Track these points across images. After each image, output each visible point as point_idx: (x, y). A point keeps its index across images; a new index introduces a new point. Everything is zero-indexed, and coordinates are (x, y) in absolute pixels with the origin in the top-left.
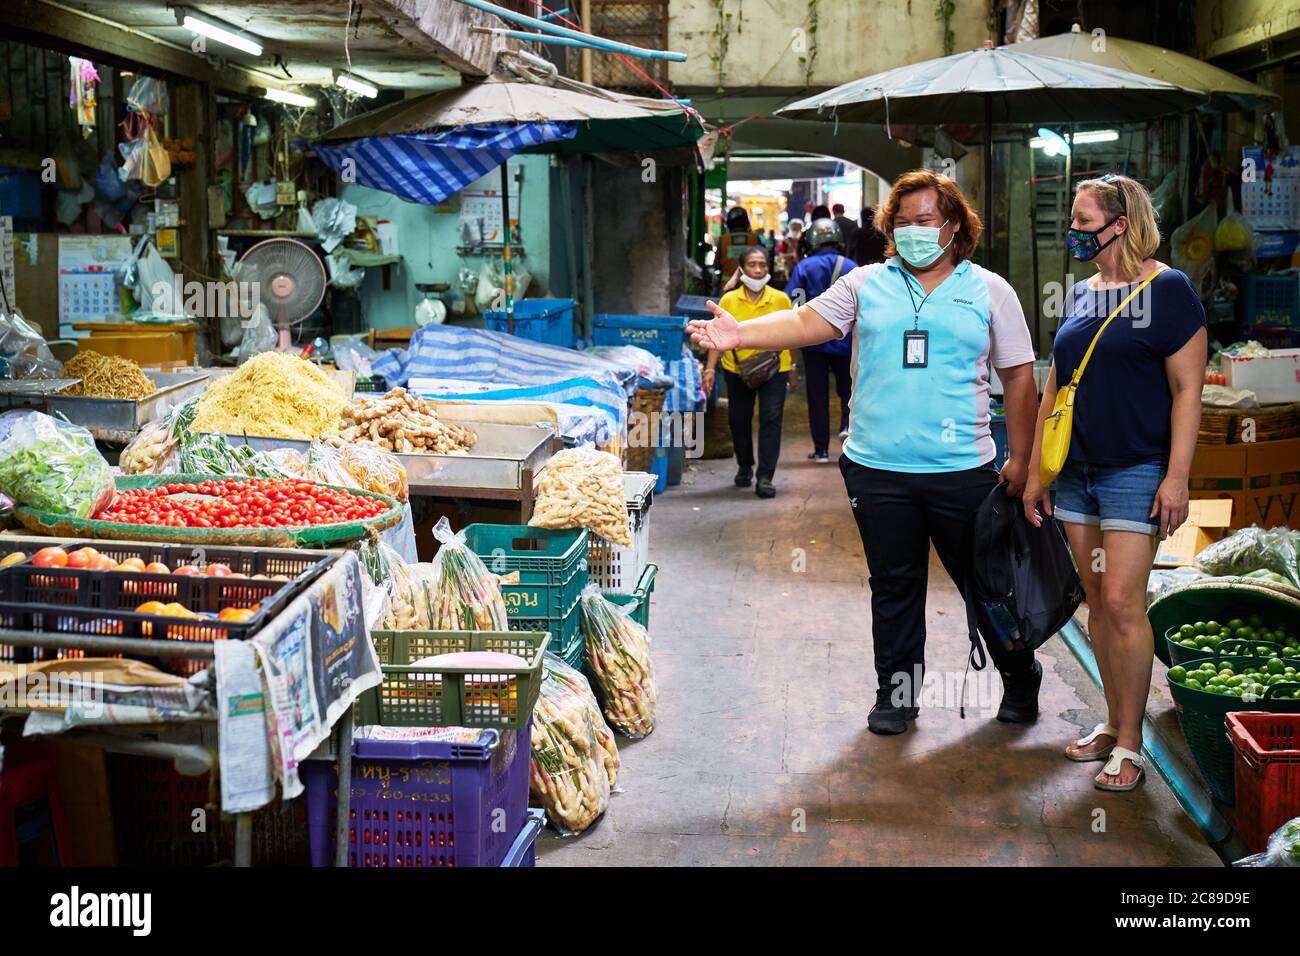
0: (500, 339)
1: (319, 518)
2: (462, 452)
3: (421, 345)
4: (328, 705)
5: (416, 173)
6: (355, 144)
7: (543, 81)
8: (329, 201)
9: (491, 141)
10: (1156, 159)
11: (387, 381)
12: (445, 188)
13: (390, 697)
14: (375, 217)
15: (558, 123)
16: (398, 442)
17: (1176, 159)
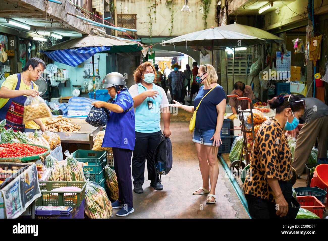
0: (91, 100)
1: (28, 154)
2: (77, 131)
3: (71, 102)
4: (26, 203)
5: (70, 59)
6: (54, 52)
7: (102, 36)
8: (51, 65)
9: (89, 51)
10: (256, 54)
11: (63, 111)
12: (78, 63)
13: (45, 199)
14: (63, 68)
15: (105, 47)
16: (60, 129)
17: (261, 55)
